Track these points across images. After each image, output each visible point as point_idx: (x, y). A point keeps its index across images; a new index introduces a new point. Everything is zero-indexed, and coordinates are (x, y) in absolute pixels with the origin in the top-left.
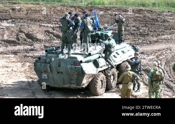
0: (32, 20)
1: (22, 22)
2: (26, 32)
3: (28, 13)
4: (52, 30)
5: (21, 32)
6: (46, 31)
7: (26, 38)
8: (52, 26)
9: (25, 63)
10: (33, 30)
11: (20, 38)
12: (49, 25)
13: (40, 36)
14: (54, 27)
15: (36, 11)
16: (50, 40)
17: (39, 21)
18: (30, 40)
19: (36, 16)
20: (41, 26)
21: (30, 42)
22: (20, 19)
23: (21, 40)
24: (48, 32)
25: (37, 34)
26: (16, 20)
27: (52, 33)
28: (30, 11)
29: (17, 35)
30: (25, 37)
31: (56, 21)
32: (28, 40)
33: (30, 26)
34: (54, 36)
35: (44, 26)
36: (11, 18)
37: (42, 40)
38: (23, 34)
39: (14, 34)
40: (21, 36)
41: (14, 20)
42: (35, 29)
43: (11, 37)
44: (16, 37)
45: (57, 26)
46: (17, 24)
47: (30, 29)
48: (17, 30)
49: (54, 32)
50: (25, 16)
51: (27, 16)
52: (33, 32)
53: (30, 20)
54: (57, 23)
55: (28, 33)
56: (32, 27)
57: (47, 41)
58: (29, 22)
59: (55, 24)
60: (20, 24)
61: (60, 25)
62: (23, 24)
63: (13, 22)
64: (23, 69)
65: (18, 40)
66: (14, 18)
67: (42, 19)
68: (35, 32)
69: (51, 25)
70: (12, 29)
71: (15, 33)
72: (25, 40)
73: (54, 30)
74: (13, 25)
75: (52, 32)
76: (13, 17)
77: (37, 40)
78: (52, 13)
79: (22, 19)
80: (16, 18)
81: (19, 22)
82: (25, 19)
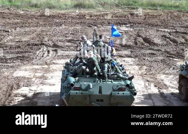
0: (149, 25)
1: (140, 26)
2: (144, 37)
3: (145, 18)
4: (169, 35)
5: (139, 36)
6: (163, 36)
7: (144, 43)
8: (169, 31)
9: (143, 66)
10: (150, 35)
11: (138, 42)
12: (166, 30)
13: (157, 41)
14: (170, 32)
15: (153, 17)
16: (166, 44)
17: (156, 26)
18: (147, 44)
19: (154, 21)
20: (158, 30)
21: (148, 46)
22: (138, 24)
23: (138, 44)
24: (165, 36)
25: (155, 38)
26: (134, 24)
27: (169, 38)
28: (147, 16)
29: (135, 39)
30: (142, 41)
31: (172, 26)
32: (146, 44)
33: (147, 31)
34: (171, 40)
35: (161, 31)
36: (129, 23)
37: (159, 45)
38: (141, 38)
39: (132, 38)
40: (139, 40)
41: (132, 24)
42: (152, 34)
43: (129, 41)
44: (134, 41)
45: (174, 31)
46: (135, 28)
47: (148, 34)
48: (135, 34)
49: (171, 36)
50: (143, 21)
51: (145, 21)
52: (151, 37)
53: (148, 24)
54: (174, 29)
55: (146, 37)
56: (150, 31)
57: (163, 46)
58: (147, 26)
59: (172, 29)
60: (138, 28)
61: (176, 30)
62: (140, 28)
63: (131, 26)
64: (140, 72)
65: (136, 44)
66: (132, 23)
67: (160, 24)
68: (153, 36)
69: (167, 30)
70: (130, 33)
71: (134, 37)
72: (143, 44)
73: (171, 35)
74: (132, 29)
75: (168, 36)
76: (131, 21)
77: (155, 44)
78: (169, 18)
79: (140, 24)
80: (134, 23)
81: (138, 26)
82: (143, 24)
